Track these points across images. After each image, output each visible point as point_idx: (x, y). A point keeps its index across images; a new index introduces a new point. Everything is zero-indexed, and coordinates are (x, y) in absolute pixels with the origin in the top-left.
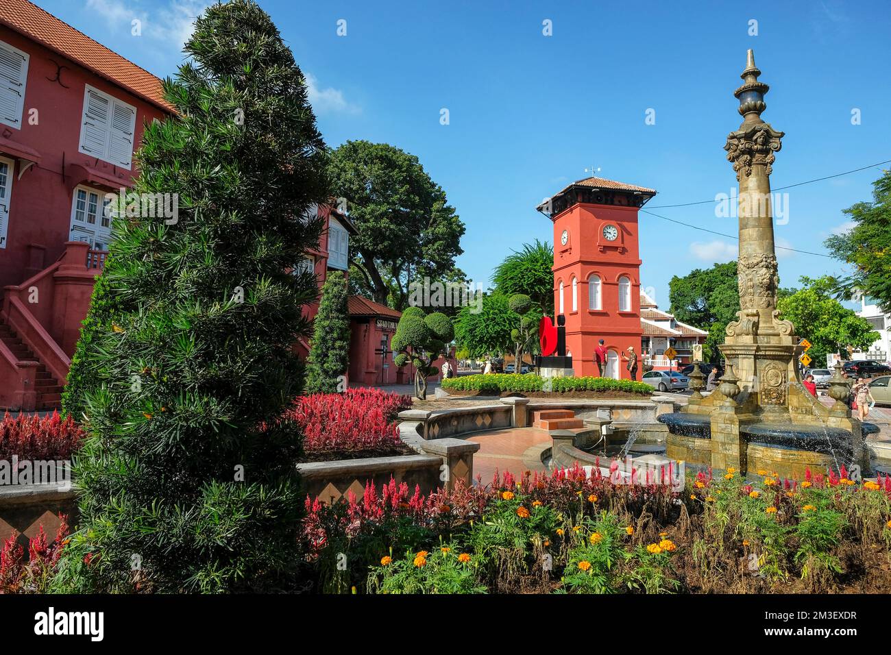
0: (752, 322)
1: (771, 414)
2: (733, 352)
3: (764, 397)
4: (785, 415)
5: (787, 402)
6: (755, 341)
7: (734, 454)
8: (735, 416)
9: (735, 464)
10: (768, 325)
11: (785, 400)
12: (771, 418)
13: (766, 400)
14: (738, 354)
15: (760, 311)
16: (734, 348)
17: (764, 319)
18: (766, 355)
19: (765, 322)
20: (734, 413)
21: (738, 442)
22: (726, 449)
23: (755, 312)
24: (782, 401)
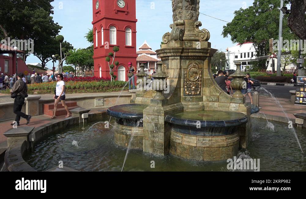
0: (180, 30)
1: (190, 103)
2: (165, 55)
3: (186, 90)
4: (200, 103)
5: (202, 93)
6: (181, 45)
7: (160, 140)
8: (162, 108)
9: (161, 149)
10: (192, 33)
11: (200, 91)
12: (190, 106)
13: (187, 92)
14: (168, 56)
15: (186, 21)
16: (165, 51)
17: (188, 28)
18: (188, 56)
19: (189, 31)
20: (161, 105)
21: (163, 130)
22: (154, 137)
23: (182, 21)
24: (198, 93)
